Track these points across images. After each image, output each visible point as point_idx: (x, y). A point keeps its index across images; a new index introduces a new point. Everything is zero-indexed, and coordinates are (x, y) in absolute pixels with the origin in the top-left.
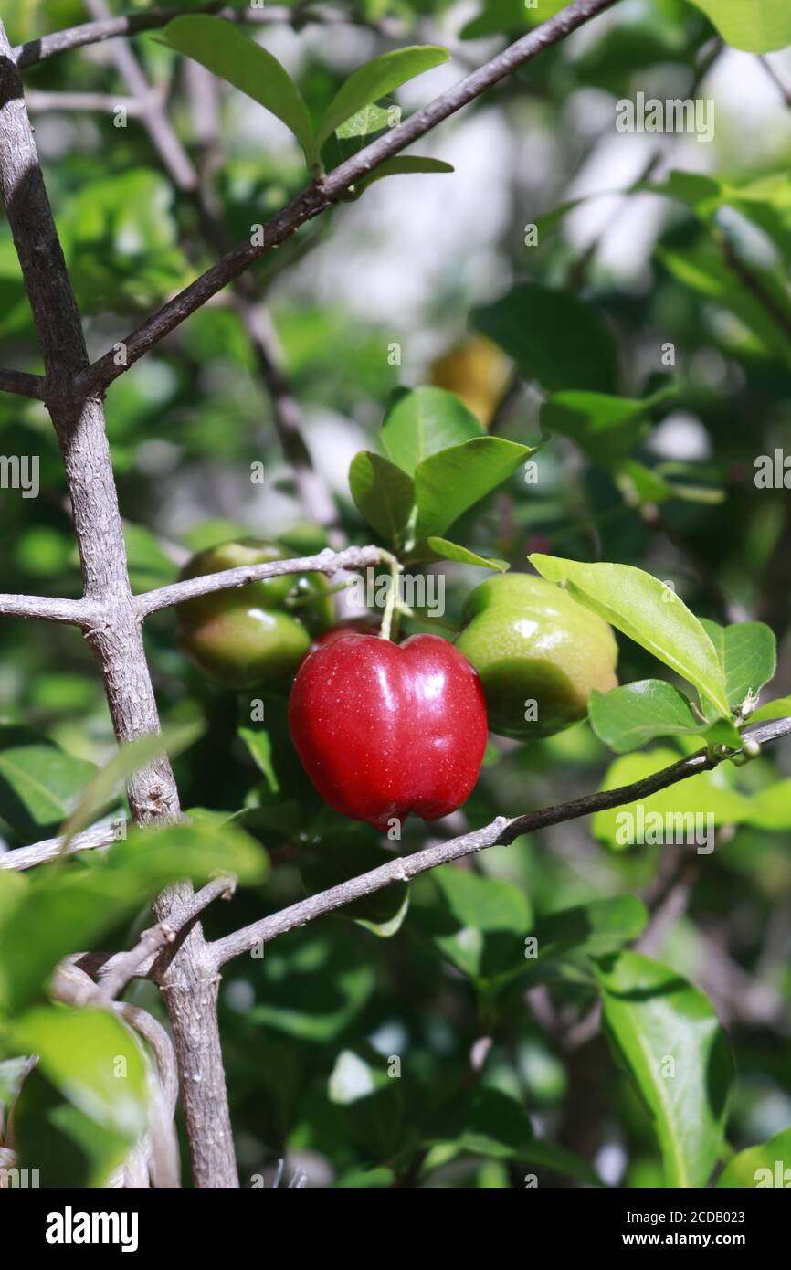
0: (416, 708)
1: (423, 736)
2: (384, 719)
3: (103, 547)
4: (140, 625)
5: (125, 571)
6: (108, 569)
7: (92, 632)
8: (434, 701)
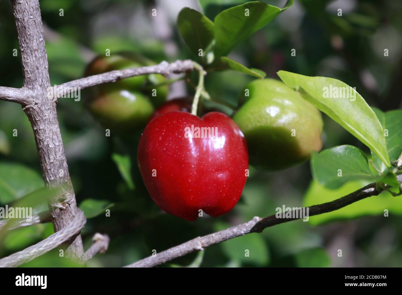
0: (209, 156)
1: (211, 171)
2: (190, 162)
3: (34, 59)
4: (55, 103)
5: (47, 72)
6: (36, 71)
7: (27, 107)
8: (219, 151)
